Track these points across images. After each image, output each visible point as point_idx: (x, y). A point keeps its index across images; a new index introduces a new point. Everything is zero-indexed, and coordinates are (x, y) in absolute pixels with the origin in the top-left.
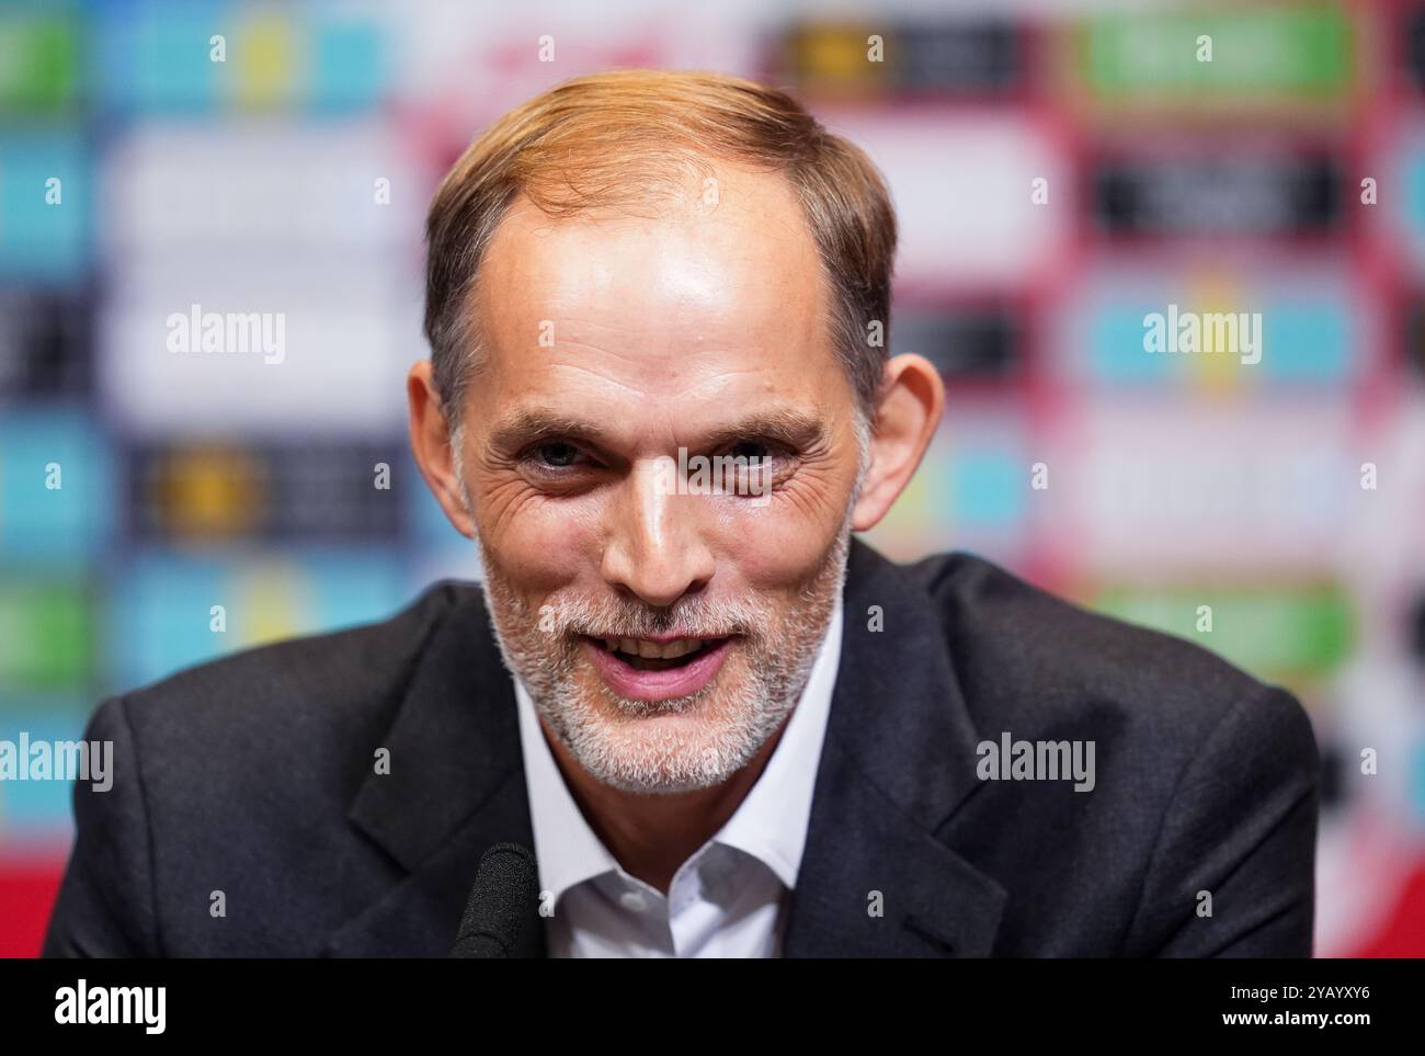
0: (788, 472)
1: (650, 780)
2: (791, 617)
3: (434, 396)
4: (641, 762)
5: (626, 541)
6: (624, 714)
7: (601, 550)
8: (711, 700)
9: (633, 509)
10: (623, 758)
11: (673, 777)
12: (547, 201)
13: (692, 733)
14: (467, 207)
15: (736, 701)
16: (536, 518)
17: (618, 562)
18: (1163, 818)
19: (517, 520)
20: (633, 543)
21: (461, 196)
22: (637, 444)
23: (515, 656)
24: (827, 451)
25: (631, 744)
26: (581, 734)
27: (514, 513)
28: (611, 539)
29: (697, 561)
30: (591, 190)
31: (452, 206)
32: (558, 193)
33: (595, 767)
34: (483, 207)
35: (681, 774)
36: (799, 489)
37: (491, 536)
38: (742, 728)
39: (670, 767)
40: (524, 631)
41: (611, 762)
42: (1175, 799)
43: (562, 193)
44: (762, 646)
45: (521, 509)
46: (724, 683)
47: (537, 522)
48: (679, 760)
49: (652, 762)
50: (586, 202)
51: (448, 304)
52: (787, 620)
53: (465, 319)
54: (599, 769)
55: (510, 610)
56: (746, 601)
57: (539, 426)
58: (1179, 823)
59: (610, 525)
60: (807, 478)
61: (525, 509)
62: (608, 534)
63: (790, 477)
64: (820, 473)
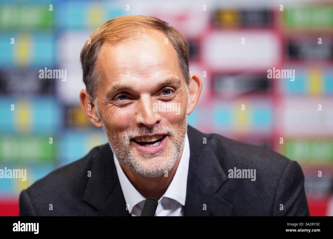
0: (174, 95)
1: (154, 172)
2: (179, 131)
3: (88, 96)
4: (152, 168)
5: (141, 114)
6: (146, 158)
7: (135, 118)
8: (166, 152)
9: (142, 106)
10: (147, 168)
11: (160, 171)
12: (112, 41)
13: (162, 160)
14: (91, 48)
15: (171, 151)
16: (118, 113)
17: (140, 119)
18: (275, 193)
19: (114, 114)
20: (143, 113)
21: (89, 47)
22: (140, 91)
23: (115, 150)
24: (182, 91)
25: (149, 165)
26: (136, 165)
27: (113, 113)
28: (137, 114)
29: (158, 117)
30: (122, 36)
31: (88, 50)
32: (114, 39)
33: (140, 171)
34: (96, 47)
35: (161, 170)
36: (177, 99)
37: (108, 120)
38: (173, 157)
39: (159, 168)
40: (118, 143)
41: (144, 169)
42: (278, 189)
43: (115, 39)
44: (174, 138)
45: (115, 112)
46: (168, 147)
47: (119, 114)
48: (161, 167)
49: (154, 168)
50: (121, 39)
51: (90, 71)
52: (178, 131)
53: (96, 72)
54: (141, 172)
55: (113, 138)
56: (170, 127)
57: (117, 88)
58: (279, 194)
59: (136, 111)
60: (179, 97)
61: (116, 112)
62: (136, 114)
63: (175, 97)
64: (181, 96)
